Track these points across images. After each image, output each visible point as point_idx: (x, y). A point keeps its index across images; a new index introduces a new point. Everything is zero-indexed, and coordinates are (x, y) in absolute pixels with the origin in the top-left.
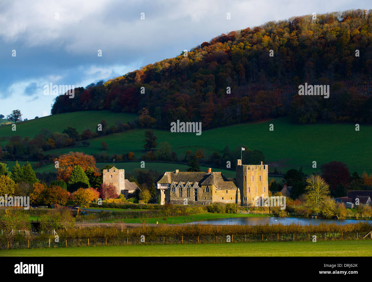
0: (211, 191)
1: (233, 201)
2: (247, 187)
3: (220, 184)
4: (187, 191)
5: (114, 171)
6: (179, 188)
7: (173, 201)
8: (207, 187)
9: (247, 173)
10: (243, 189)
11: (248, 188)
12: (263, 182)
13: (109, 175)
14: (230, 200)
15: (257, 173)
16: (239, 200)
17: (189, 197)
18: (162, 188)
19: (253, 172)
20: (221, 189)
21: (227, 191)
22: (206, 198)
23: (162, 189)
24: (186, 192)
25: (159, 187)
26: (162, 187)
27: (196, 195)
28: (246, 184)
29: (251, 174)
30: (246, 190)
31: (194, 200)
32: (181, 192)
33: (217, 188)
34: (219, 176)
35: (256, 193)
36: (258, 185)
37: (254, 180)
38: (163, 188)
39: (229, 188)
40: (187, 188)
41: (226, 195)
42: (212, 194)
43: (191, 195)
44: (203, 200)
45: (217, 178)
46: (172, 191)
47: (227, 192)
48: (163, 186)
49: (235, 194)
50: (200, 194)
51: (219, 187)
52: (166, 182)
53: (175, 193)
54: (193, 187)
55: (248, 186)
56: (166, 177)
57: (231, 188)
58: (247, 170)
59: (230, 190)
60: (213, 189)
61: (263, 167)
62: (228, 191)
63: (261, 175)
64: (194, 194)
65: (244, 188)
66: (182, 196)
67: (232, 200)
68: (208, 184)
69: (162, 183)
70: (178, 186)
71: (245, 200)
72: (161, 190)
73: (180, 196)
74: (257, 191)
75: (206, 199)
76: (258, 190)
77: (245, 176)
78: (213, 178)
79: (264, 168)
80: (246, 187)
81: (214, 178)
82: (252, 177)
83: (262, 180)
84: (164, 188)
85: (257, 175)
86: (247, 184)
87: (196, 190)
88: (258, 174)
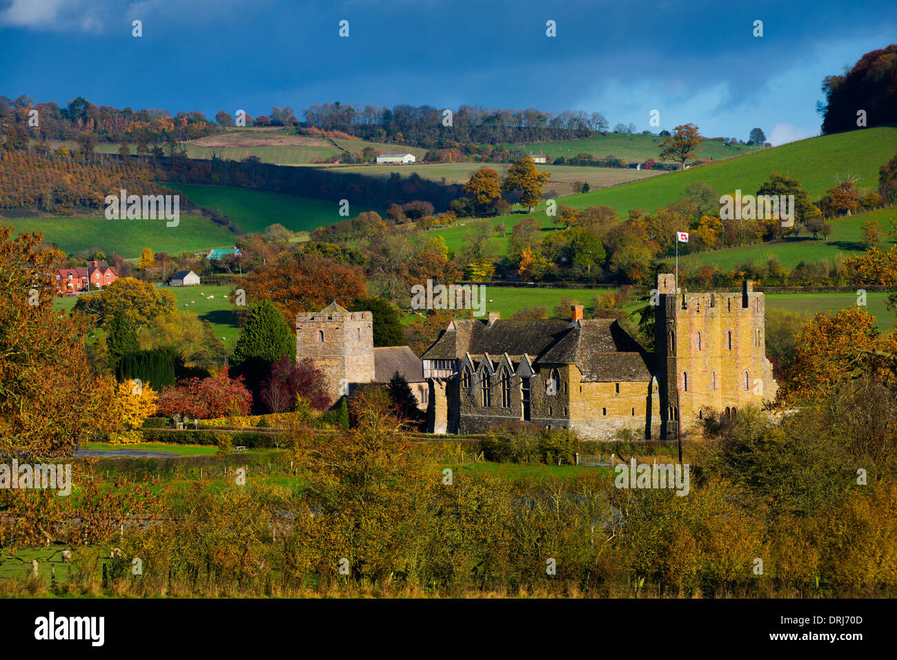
0: (566, 384)
1: (639, 422)
2: (678, 372)
3: (599, 361)
4: (504, 387)
5: (330, 318)
6: (482, 377)
7: (466, 418)
8: (556, 372)
9: (678, 321)
10: (667, 377)
11: (683, 377)
12: (740, 353)
13: (315, 331)
14: (628, 417)
15: (718, 320)
16: (656, 420)
17: (509, 406)
18: (436, 376)
19: (698, 321)
20: (598, 377)
21: (617, 385)
22: (553, 410)
23: (437, 380)
24: (501, 387)
25: (429, 371)
26: (436, 374)
27: (527, 401)
28: (675, 361)
29: (691, 324)
30: (674, 382)
31: (522, 418)
32: (489, 390)
33: (584, 377)
34: (605, 333)
35: (714, 393)
36: (722, 366)
37: (703, 345)
38: (440, 376)
39: (625, 374)
40: (503, 376)
41: (616, 399)
42: (568, 397)
43: (513, 401)
44: (545, 418)
45: (594, 340)
46: (466, 385)
47: (618, 391)
48: (440, 368)
49: (644, 398)
50: (537, 396)
51: (592, 371)
52: (449, 355)
53: (471, 394)
54: (518, 371)
55: (681, 367)
56: (451, 339)
57: (632, 377)
58: (679, 312)
59: (629, 384)
60: (571, 379)
61: (740, 301)
62: (623, 384)
63: (732, 329)
64: (522, 398)
65: (670, 374)
66: (489, 405)
67: (636, 418)
68: (558, 360)
69: (436, 357)
70: (479, 369)
71: (672, 419)
72: (435, 381)
73: (485, 405)
74: (718, 385)
75: (553, 415)
76: (724, 382)
77: (670, 334)
78: (577, 340)
79: (745, 305)
80: (675, 373)
81: (580, 338)
82: (695, 337)
83: (737, 348)
84: (444, 376)
85: (720, 329)
86: (679, 363)
87: (526, 381)
88: (722, 325)
